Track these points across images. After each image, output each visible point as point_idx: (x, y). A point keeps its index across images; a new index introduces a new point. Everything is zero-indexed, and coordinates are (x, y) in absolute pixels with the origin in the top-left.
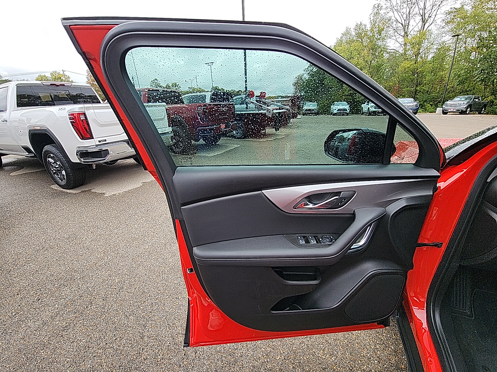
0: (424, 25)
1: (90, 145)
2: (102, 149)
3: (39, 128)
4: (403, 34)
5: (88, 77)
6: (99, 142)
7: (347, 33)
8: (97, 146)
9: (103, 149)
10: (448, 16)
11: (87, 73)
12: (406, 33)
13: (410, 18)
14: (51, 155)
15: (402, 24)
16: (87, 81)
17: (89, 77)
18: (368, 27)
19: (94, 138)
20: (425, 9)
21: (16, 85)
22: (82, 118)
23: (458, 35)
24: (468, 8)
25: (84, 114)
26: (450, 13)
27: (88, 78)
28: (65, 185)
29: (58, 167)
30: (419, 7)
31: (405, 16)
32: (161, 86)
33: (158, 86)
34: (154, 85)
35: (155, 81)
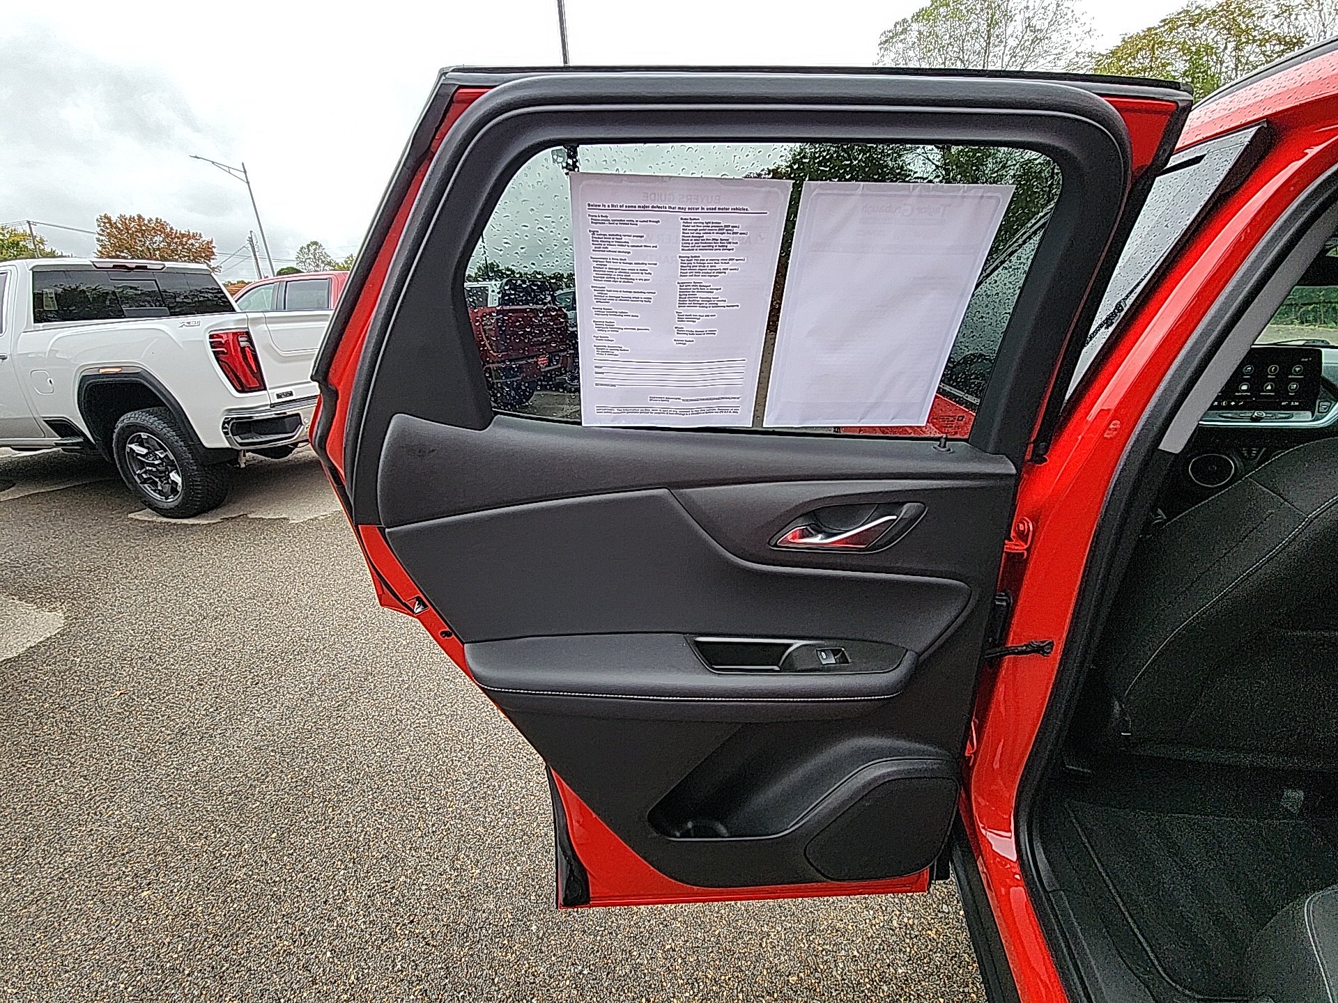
1: (258, 403)
2: (285, 413)
3: (117, 370)
5: (101, 238)
6: (279, 396)
8: (273, 405)
9: (288, 414)
11: (99, 226)
14: (142, 434)
16: (100, 249)
17: (103, 238)
19: (268, 387)
21: (32, 269)
22: (242, 344)
25: (248, 333)
27: (102, 241)
28: (177, 506)
29: (158, 465)
32: (330, 262)
33: (323, 262)
34: (310, 258)
35: (312, 248)
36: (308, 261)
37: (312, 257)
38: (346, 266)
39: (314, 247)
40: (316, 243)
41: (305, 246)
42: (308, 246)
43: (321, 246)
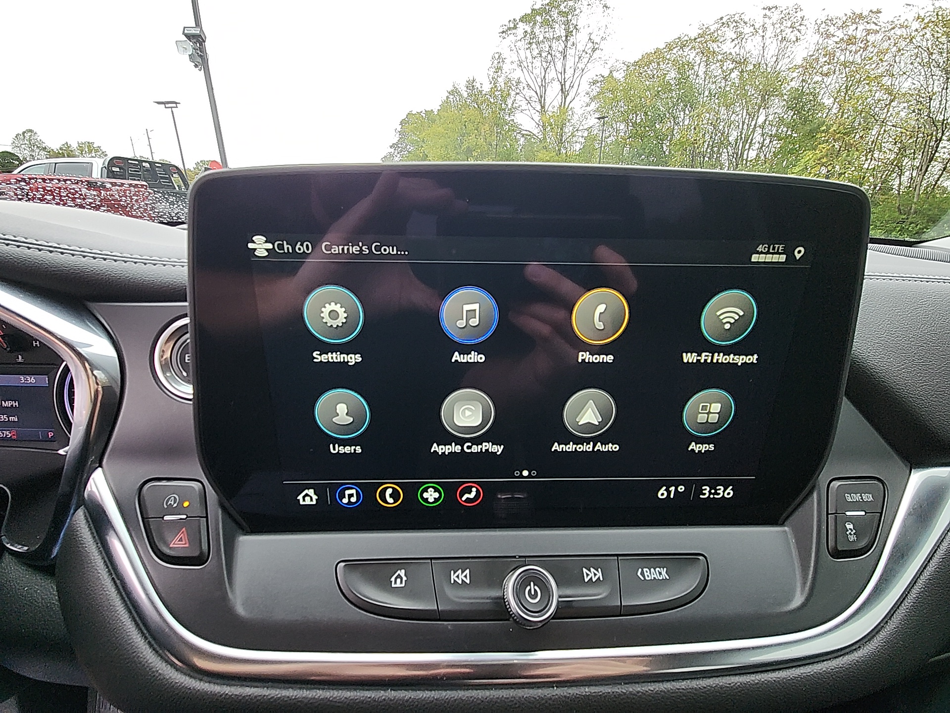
0: (565, 99)
4: (539, 108)
7: (454, 92)
10: (592, 87)
12: (543, 107)
13: (546, 85)
15: (536, 92)
18: (487, 88)
20: (565, 72)
23: (603, 118)
24: (619, 75)
26: (595, 82)
30: (556, 70)
31: (539, 80)
32: (45, 148)
33: (38, 147)
34: (25, 144)
35: (27, 135)
36: (23, 146)
37: (28, 143)
38: (61, 152)
39: (29, 134)
40: (31, 131)
41: (21, 133)
42: (24, 133)
43: (36, 133)
